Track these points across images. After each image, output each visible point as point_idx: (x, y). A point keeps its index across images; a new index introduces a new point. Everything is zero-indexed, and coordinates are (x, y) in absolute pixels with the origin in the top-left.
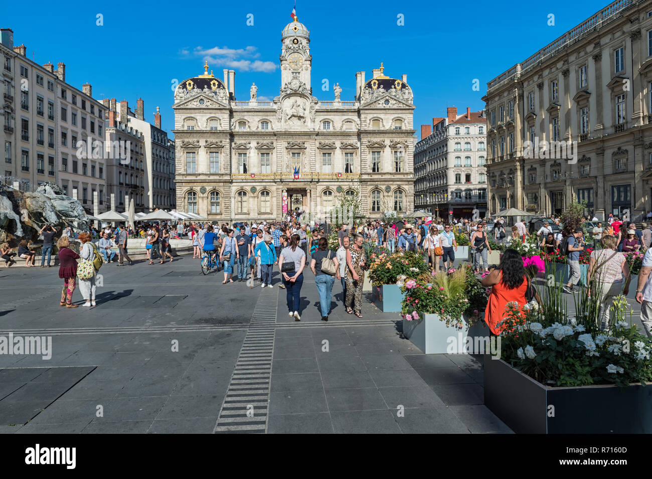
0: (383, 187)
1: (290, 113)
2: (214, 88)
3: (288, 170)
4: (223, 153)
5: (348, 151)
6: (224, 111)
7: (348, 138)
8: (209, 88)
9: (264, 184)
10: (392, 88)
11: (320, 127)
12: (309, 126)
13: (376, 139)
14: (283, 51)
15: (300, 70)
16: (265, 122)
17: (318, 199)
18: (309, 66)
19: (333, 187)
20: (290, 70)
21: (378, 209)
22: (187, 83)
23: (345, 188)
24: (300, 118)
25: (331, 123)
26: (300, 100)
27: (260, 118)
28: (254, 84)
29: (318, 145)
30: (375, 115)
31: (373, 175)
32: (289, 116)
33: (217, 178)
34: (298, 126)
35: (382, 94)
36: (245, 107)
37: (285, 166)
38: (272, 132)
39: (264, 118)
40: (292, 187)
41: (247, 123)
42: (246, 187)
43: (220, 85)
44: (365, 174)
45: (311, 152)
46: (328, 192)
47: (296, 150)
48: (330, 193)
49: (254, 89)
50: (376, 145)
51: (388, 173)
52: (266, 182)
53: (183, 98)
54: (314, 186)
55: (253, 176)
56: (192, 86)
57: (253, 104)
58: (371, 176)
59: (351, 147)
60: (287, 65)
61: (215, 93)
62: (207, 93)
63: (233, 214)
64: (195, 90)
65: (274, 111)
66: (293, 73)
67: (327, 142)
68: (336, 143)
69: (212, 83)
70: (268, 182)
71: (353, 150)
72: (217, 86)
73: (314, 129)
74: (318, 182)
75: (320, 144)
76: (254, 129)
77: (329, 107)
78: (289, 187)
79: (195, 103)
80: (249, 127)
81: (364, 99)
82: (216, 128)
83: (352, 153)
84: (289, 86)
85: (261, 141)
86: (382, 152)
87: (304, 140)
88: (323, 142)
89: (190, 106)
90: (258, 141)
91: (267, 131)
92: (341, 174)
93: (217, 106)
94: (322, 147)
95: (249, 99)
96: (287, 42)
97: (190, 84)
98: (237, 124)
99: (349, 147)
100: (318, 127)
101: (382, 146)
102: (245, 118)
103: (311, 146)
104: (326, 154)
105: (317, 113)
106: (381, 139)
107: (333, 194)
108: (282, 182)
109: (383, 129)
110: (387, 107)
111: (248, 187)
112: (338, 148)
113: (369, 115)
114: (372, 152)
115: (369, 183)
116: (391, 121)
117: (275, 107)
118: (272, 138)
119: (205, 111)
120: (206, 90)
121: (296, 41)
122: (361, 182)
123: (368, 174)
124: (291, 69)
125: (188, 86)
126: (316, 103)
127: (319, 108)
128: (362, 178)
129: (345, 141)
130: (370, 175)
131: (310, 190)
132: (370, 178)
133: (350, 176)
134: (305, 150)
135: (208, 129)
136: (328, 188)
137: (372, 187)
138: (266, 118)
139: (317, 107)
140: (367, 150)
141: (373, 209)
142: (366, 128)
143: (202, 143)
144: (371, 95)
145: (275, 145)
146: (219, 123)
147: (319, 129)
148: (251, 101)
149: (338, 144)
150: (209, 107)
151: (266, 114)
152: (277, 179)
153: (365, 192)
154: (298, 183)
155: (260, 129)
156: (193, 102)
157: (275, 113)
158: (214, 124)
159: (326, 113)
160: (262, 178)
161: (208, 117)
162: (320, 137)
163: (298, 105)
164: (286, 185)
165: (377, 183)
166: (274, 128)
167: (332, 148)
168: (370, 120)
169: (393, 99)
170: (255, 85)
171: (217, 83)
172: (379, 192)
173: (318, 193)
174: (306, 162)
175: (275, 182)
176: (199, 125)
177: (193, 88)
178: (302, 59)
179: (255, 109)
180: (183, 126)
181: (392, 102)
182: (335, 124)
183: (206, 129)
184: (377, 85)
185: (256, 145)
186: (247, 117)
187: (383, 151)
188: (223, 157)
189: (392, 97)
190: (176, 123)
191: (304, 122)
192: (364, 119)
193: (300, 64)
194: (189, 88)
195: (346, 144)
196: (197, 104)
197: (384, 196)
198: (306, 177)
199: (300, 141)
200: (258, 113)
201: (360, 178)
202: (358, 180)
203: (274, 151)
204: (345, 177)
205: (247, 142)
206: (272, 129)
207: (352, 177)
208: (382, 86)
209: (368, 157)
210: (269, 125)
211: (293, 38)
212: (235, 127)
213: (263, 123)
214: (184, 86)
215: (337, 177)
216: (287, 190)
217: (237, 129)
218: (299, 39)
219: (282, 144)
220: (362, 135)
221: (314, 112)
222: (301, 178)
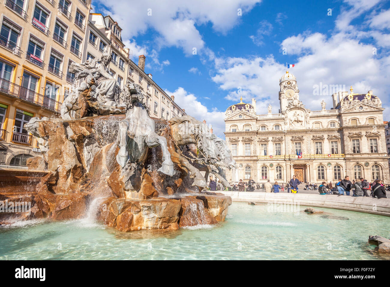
0: (363, 163)
1: (293, 119)
2: (247, 109)
4: (252, 144)
5: (333, 140)
6: (253, 120)
7: (333, 132)
8: (245, 108)
9: (278, 162)
10: (364, 99)
11: (313, 126)
12: (305, 126)
13: (355, 132)
14: (282, 88)
15: (293, 98)
16: (277, 126)
19: (325, 163)
22: (232, 107)
23: (333, 164)
25: (320, 124)
26: (298, 112)
27: (275, 123)
29: (312, 137)
30: (353, 117)
31: (354, 155)
32: (292, 121)
33: (249, 158)
34: (298, 126)
35: (357, 103)
37: (291, 151)
38: (282, 131)
39: (276, 123)
40: (297, 163)
41: (266, 126)
42: (267, 164)
44: (348, 154)
45: (308, 142)
47: (298, 141)
49: (270, 108)
50: (355, 136)
51: (365, 154)
53: (230, 115)
54: (312, 163)
55: (271, 157)
56: (235, 108)
60: (285, 96)
61: (248, 111)
62: (243, 111)
63: (259, 179)
66: (288, 100)
67: (318, 135)
68: (324, 136)
69: (246, 106)
70: (280, 160)
71: (337, 140)
72: (249, 107)
73: (309, 128)
74: (314, 160)
75: (313, 136)
76: (270, 130)
77: (318, 114)
80: (268, 129)
81: (344, 107)
82: (248, 130)
83: (336, 142)
85: (275, 136)
86: (360, 140)
87: (303, 135)
88: (315, 135)
89: (234, 119)
90: (273, 136)
91: (278, 130)
92: (330, 154)
93: (249, 118)
94: (314, 139)
97: (234, 107)
98: (261, 128)
99: (334, 138)
100: (311, 127)
101: (359, 136)
102: (265, 124)
103: (308, 139)
104: (317, 142)
105: (311, 118)
106: (359, 131)
107: (325, 168)
108: (290, 160)
109: (359, 125)
110: (362, 111)
111: (268, 164)
112: (326, 139)
113: (348, 117)
114: (353, 140)
115: (351, 160)
116: (366, 120)
117: (283, 116)
118: (282, 135)
119: (242, 121)
120: (243, 109)
121: (289, 83)
122: (345, 159)
123: (351, 154)
124: (287, 98)
126: (309, 113)
128: (346, 157)
129: (330, 134)
130: (352, 155)
131: (309, 165)
132: (352, 157)
133: (336, 156)
134: (303, 141)
135: (244, 131)
136: (321, 164)
137: (354, 163)
138: (278, 123)
139: (311, 115)
140: (348, 139)
142: (347, 125)
143: (241, 139)
144: (349, 104)
145: (284, 138)
146: (250, 127)
147: (312, 128)
148: (268, 114)
150: (245, 119)
151: (278, 120)
152: (287, 158)
153: (349, 167)
154: (301, 161)
155: (274, 130)
156: (235, 117)
157: (283, 120)
158: (247, 128)
159: (316, 118)
160: (277, 158)
161: (244, 124)
162: (313, 133)
164: (293, 162)
165: (357, 160)
167: (322, 139)
168: (349, 120)
169: (365, 105)
170: (270, 105)
171: (249, 106)
173: (314, 167)
174: (304, 148)
175: (286, 161)
176: (239, 129)
177: (236, 109)
178: (293, 92)
179: (271, 118)
180: (230, 130)
181: (364, 107)
182: (323, 125)
184: (352, 98)
185: (272, 139)
186: (266, 123)
188: (252, 146)
189: (365, 104)
190: (226, 129)
191: (302, 124)
192: (345, 120)
193: (292, 94)
194: (233, 109)
195: (332, 136)
196: (238, 118)
197: (363, 169)
198: (306, 157)
199: (300, 135)
200: (273, 121)
201: (344, 157)
202: (343, 159)
203: (284, 142)
204: (333, 157)
205: (267, 137)
206: (282, 129)
207: (338, 157)
208: (357, 98)
209: (349, 143)
210: (280, 127)
211: (287, 81)
212: (259, 129)
213: (276, 126)
214: (231, 109)
215: (328, 157)
216: (293, 166)
217: (260, 130)
218: (291, 82)
219: (289, 138)
220: (344, 130)
221: (308, 118)
222: (303, 157)
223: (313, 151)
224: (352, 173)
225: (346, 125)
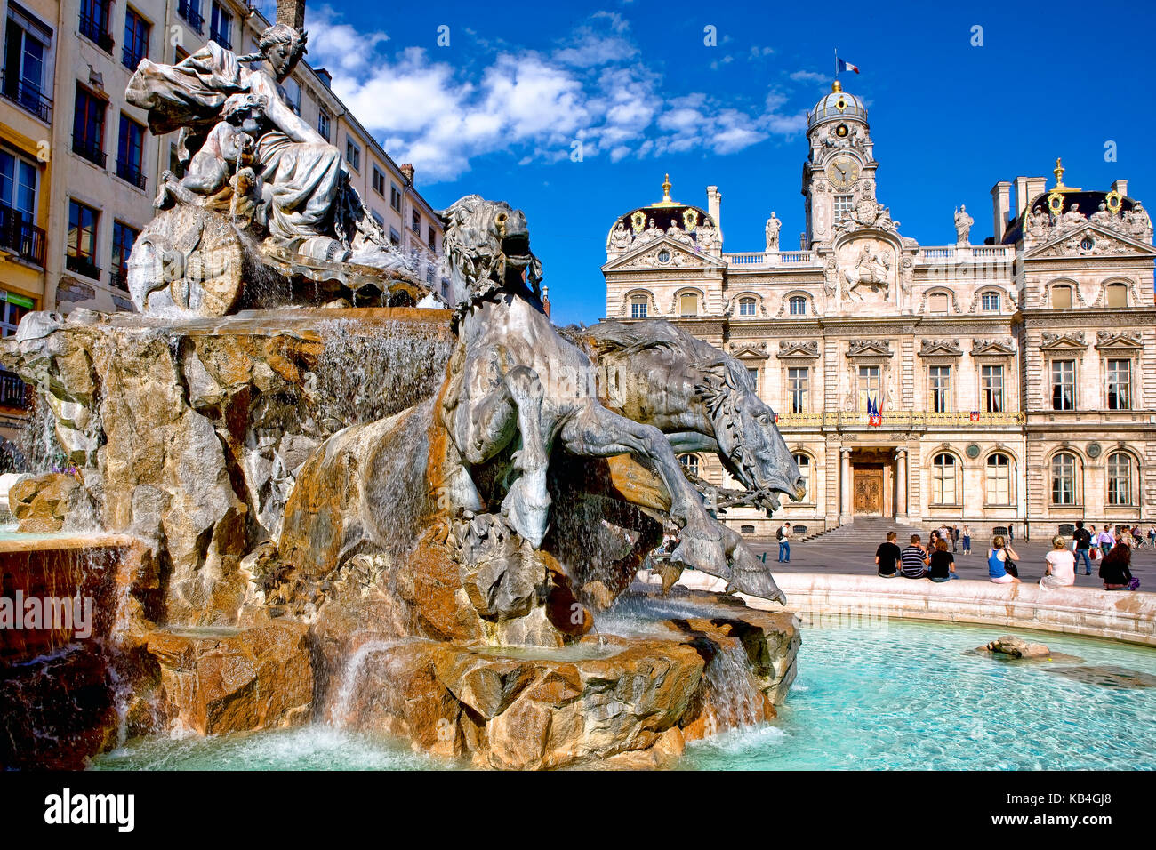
0: (1082, 446)
1: (855, 276)
2: (691, 226)
3: (851, 406)
5: (989, 361)
6: (711, 274)
7: (991, 330)
8: (681, 225)
9: (799, 437)
11: (923, 306)
12: (898, 305)
13: (1064, 331)
14: (816, 152)
15: (853, 190)
16: (798, 300)
17: (924, 474)
18: (871, 181)
19: (959, 444)
20: (830, 191)
21: (1067, 498)
22: (633, 218)
23: (986, 449)
24: (877, 286)
25: (950, 296)
26: (875, 247)
27: (788, 288)
28: (773, 214)
29: (918, 347)
31: (1055, 418)
32: (853, 284)
34: (875, 304)
35: (1076, 225)
36: (752, 267)
37: (843, 397)
38: (814, 320)
39: (796, 288)
40: (863, 444)
41: (758, 300)
43: (701, 219)
44: (1037, 413)
45: (904, 363)
46: (944, 458)
47: (870, 360)
48: (950, 460)
49: (773, 226)
50: (1063, 346)
51: (1091, 413)
52: (803, 433)
53: (625, 250)
54: (914, 444)
56: (643, 223)
57: (772, 258)
58: (1052, 420)
59: (998, 353)
60: (825, 182)
61: (693, 236)
62: (676, 237)
64: (650, 231)
65: (820, 273)
66: (837, 197)
67: (939, 340)
68: (962, 342)
69: (685, 215)
70: (807, 433)
71: (1002, 358)
72: (695, 221)
73: (911, 311)
74: (922, 433)
75: (924, 344)
76: (772, 314)
77: (943, 261)
78: (856, 444)
79: (650, 259)
80: (763, 309)
81: (1033, 238)
82: (694, 312)
83: (999, 367)
84: (854, 215)
85: (789, 341)
86: (1077, 361)
87: (887, 337)
88: (929, 339)
89: (640, 265)
90: (782, 340)
91: (802, 317)
92: (977, 413)
93: (697, 265)
94: (927, 353)
95: (763, 248)
96: (824, 133)
97: (639, 219)
98: (737, 305)
99: (992, 352)
100: (918, 307)
101: (1077, 347)
102: (755, 290)
103: (904, 350)
104: (936, 367)
105: (917, 275)
106: (1076, 330)
107: (957, 461)
108: (841, 433)
109: (1078, 307)
110: (1088, 254)
112: (966, 355)
113: (1043, 274)
114: (1054, 362)
115: (1046, 436)
117: (820, 263)
118: (814, 334)
119: (669, 275)
120: (674, 229)
121: (842, 130)
122: (1025, 432)
123: (1045, 414)
124: (834, 191)
125: (634, 224)
126: (914, 252)
127: (921, 263)
128: (1029, 423)
129: (981, 338)
130: (1048, 418)
131: (906, 453)
132: (1048, 423)
133: (997, 420)
134: (889, 360)
135: (676, 315)
136: (945, 447)
137: (1054, 444)
138: (800, 288)
139: (917, 260)
140: (1041, 357)
141: (1056, 498)
142: (1038, 306)
145: (820, 349)
146: (699, 303)
147: (922, 311)
148: (767, 251)
149: (966, 346)
150: (680, 267)
151: (801, 279)
152: (830, 426)
153: (1037, 458)
154: (877, 436)
155: (787, 315)
156: (645, 258)
157: (820, 277)
158: (689, 304)
159: (936, 275)
160: (794, 422)
161: (678, 288)
162: (926, 329)
163: (872, 257)
164: (850, 439)
165: (1065, 435)
166: (818, 310)
167: (953, 354)
168: (1046, 286)
169: (1102, 235)
170: (777, 217)
171: (696, 215)
172: (1068, 458)
173: (922, 458)
174: (891, 387)
175: (824, 433)
176: (658, 305)
177: (647, 227)
178: (857, 168)
179: (777, 269)
180: (624, 309)
181: (1098, 241)
182: (958, 300)
183: (672, 315)
184: (1061, 206)
185: (778, 349)
186: (758, 288)
187: (1081, 360)
190: (608, 304)
191: (887, 296)
192: (1032, 285)
193: (853, 178)
194: (637, 228)
195: (986, 344)
196: (651, 262)
197: (1082, 468)
198: (897, 421)
199: (877, 339)
200: (782, 279)
201: (1024, 423)
202: (1020, 429)
203: (819, 363)
204: (986, 422)
205: (758, 342)
206: (815, 313)
207: (1003, 422)
208: (1076, 206)
209: (1042, 373)
210: (808, 304)
211: (836, 124)
212: (732, 310)
213: (792, 300)
214: (628, 224)
215: (968, 421)
216: (851, 453)
217: (736, 315)
218: (850, 125)
219: (836, 347)
220: (1027, 322)
221: (909, 271)
222: (887, 423)
223: (921, 399)
224: (1045, 483)
225: (1037, 304)
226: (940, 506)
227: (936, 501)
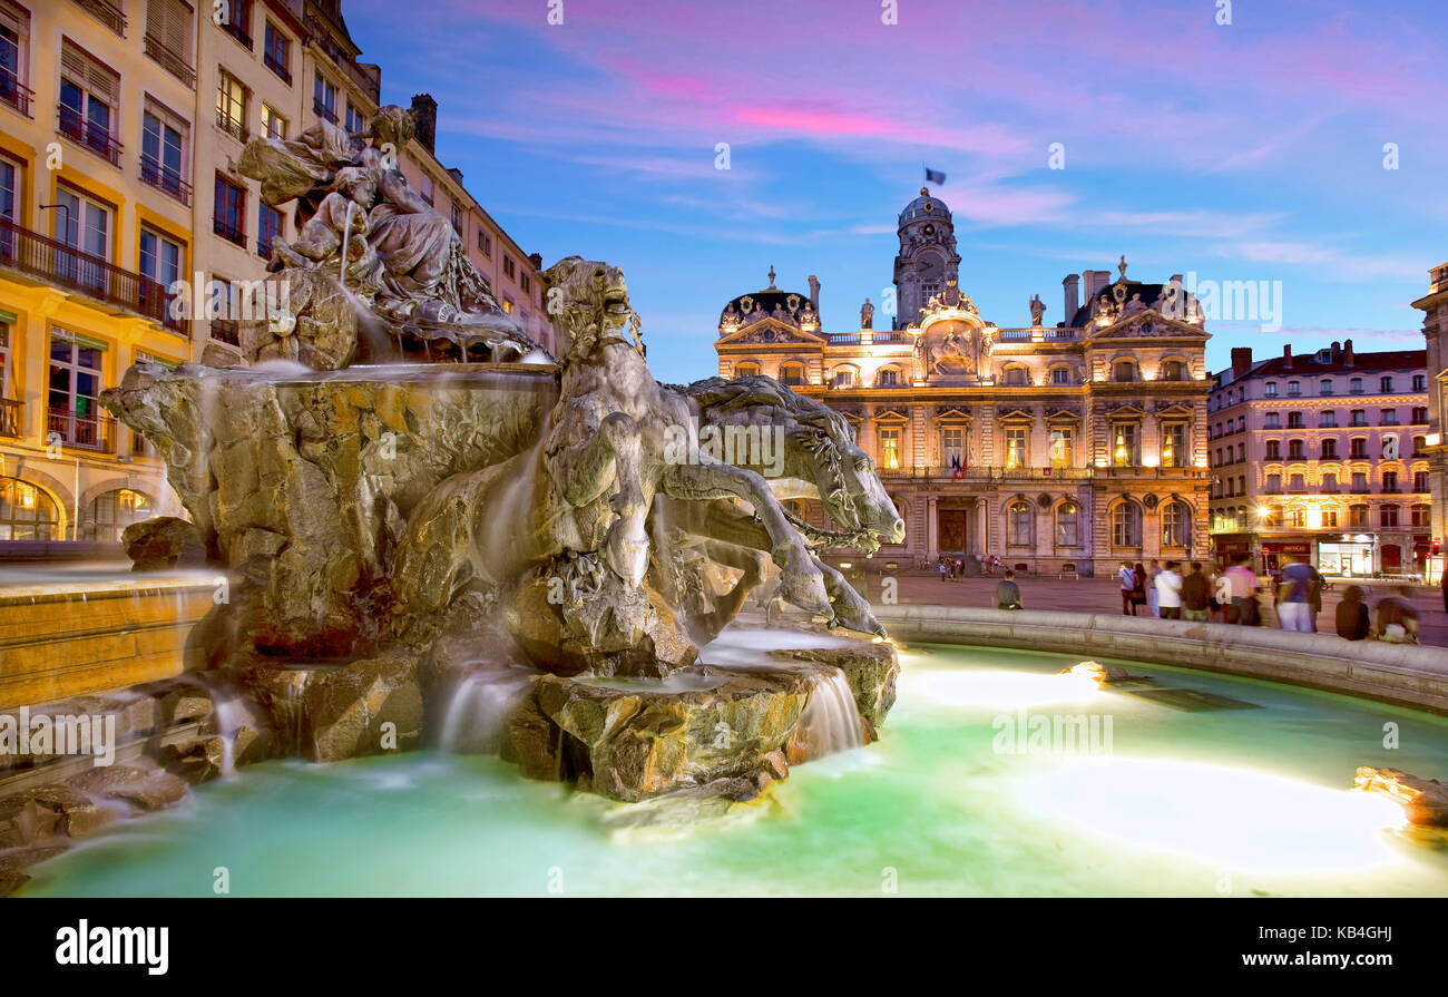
0: (1140, 497)
1: (940, 353)
2: (793, 309)
3: (938, 462)
5: (1060, 427)
6: (813, 350)
7: (1061, 400)
8: (785, 308)
15: (940, 279)
16: (889, 370)
17: (1002, 519)
19: (1032, 494)
20: (918, 281)
22: (743, 303)
23: (1057, 497)
25: (1025, 370)
27: (882, 362)
29: (997, 413)
32: (938, 361)
37: (931, 454)
39: (887, 363)
40: (949, 494)
41: (854, 371)
43: (803, 303)
44: (1103, 470)
45: (984, 427)
46: (1019, 505)
47: (953, 424)
48: (1024, 508)
51: (1150, 469)
52: (894, 484)
53: (734, 329)
54: (993, 493)
56: (751, 307)
58: (1116, 475)
60: (913, 274)
61: (797, 318)
62: (780, 318)
64: (758, 313)
66: (924, 287)
67: (1015, 407)
68: (1035, 410)
69: (788, 299)
70: (899, 485)
71: (1071, 424)
72: (797, 305)
74: (1000, 484)
75: (1001, 411)
76: (867, 383)
78: (940, 494)
79: (758, 338)
80: (859, 379)
83: (1070, 431)
85: (882, 407)
88: (1006, 406)
89: (748, 342)
90: (876, 406)
91: (893, 386)
92: (1049, 469)
93: (800, 342)
96: (913, 230)
97: (748, 304)
98: (835, 375)
103: (984, 416)
107: (1031, 509)
108: (928, 485)
112: (1039, 420)
115: (1110, 488)
118: (904, 402)
119: (775, 351)
120: (779, 312)
121: (928, 228)
122: (1090, 485)
123: (1110, 470)
124: (922, 281)
125: (744, 308)
130: (1111, 473)
131: (986, 502)
132: (1112, 477)
134: (969, 422)
136: (1020, 496)
137: (1116, 495)
140: (1106, 423)
141: (1118, 540)
145: (909, 413)
146: (802, 374)
149: (1039, 413)
150: (784, 344)
152: (918, 479)
153: (1100, 507)
154: (961, 488)
155: (880, 384)
156: (754, 336)
161: (783, 362)
164: (936, 490)
165: (1126, 487)
167: (1028, 419)
168: (1110, 361)
171: (797, 300)
173: (1000, 506)
174: (973, 445)
175: (914, 486)
177: (754, 310)
178: (942, 259)
182: (1032, 375)
185: (871, 413)
194: (746, 311)
197: (1141, 516)
198: (978, 474)
199: (961, 406)
202: (1085, 482)
203: (909, 425)
204: (1057, 475)
206: (905, 382)
209: (1106, 436)
210: (898, 374)
211: (923, 224)
212: (830, 380)
213: (885, 371)
214: (738, 308)
215: (1042, 476)
216: (938, 502)
217: (835, 384)
218: (936, 226)
219: (925, 412)
222: (968, 475)
223: (998, 458)
224: (1108, 527)
226: (1017, 546)
227: (1012, 542)
